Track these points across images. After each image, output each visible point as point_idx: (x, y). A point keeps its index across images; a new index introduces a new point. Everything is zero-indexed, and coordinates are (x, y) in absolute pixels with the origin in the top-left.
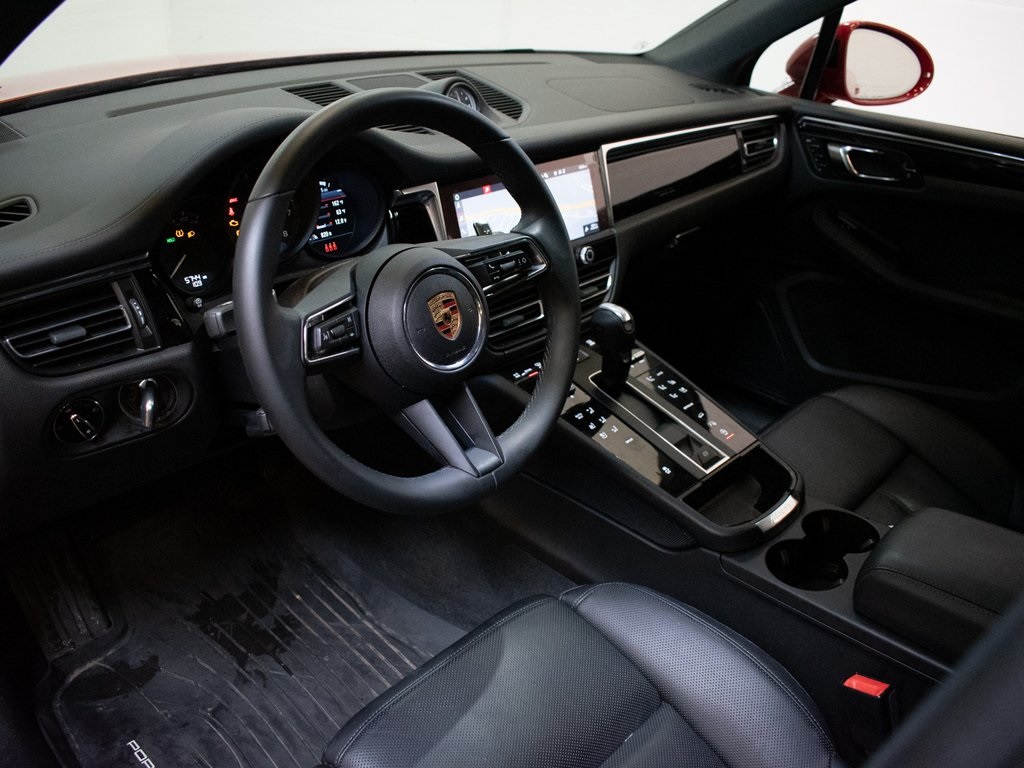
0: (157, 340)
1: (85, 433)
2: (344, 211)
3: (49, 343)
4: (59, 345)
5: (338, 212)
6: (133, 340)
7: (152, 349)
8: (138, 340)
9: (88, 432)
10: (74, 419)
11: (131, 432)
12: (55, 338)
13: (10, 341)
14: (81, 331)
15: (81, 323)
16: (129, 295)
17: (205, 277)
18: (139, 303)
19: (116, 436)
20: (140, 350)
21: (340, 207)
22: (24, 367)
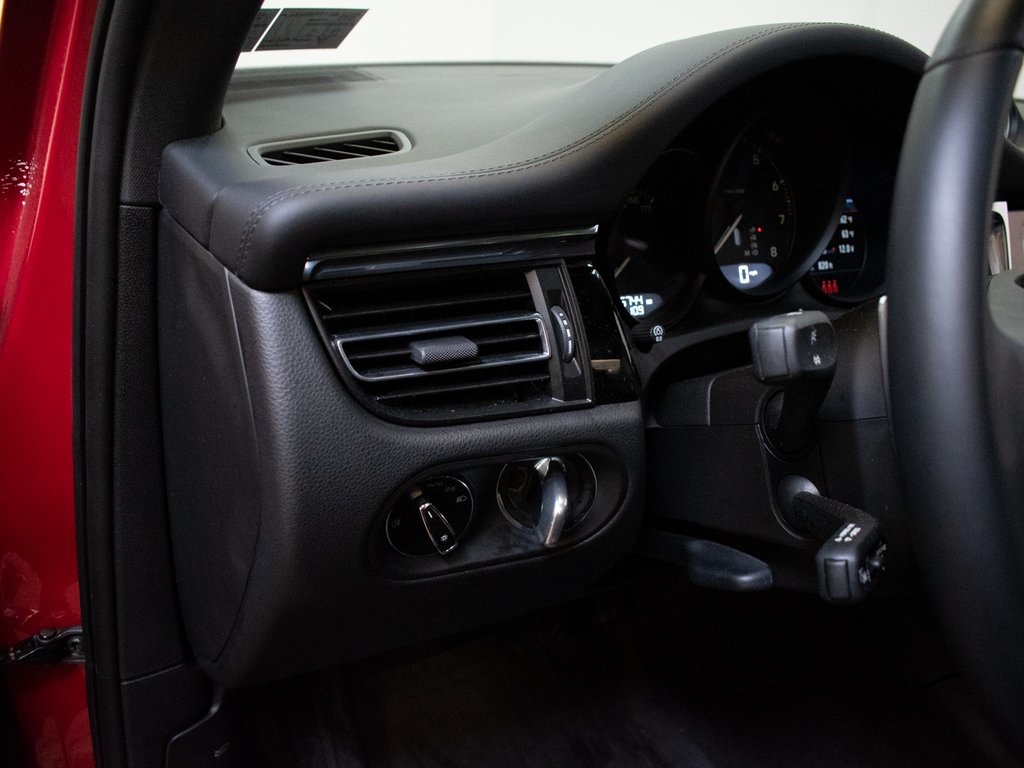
0: (589, 387)
1: (438, 539)
2: (852, 233)
3: (408, 361)
4: (427, 366)
5: (845, 234)
6: (549, 379)
7: (577, 402)
8: (556, 382)
9: (444, 538)
10: (425, 511)
11: (508, 547)
12: (423, 352)
13: (344, 345)
14: (468, 347)
15: (469, 334)
16: (554, 299)
17: (649, 302)
18: (568, 316)
19: (483, 552)
20: (556, 401)
21: (848, 226)
22: (361, 396)
